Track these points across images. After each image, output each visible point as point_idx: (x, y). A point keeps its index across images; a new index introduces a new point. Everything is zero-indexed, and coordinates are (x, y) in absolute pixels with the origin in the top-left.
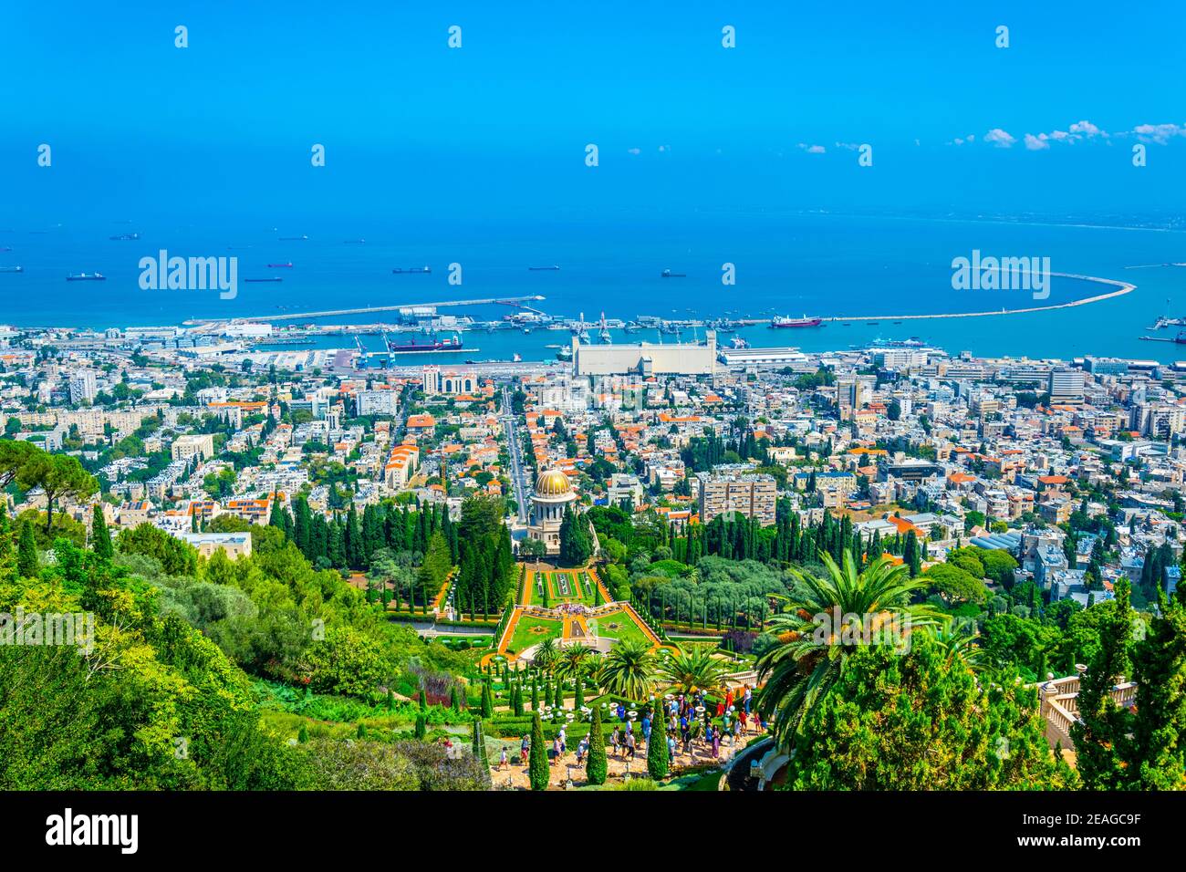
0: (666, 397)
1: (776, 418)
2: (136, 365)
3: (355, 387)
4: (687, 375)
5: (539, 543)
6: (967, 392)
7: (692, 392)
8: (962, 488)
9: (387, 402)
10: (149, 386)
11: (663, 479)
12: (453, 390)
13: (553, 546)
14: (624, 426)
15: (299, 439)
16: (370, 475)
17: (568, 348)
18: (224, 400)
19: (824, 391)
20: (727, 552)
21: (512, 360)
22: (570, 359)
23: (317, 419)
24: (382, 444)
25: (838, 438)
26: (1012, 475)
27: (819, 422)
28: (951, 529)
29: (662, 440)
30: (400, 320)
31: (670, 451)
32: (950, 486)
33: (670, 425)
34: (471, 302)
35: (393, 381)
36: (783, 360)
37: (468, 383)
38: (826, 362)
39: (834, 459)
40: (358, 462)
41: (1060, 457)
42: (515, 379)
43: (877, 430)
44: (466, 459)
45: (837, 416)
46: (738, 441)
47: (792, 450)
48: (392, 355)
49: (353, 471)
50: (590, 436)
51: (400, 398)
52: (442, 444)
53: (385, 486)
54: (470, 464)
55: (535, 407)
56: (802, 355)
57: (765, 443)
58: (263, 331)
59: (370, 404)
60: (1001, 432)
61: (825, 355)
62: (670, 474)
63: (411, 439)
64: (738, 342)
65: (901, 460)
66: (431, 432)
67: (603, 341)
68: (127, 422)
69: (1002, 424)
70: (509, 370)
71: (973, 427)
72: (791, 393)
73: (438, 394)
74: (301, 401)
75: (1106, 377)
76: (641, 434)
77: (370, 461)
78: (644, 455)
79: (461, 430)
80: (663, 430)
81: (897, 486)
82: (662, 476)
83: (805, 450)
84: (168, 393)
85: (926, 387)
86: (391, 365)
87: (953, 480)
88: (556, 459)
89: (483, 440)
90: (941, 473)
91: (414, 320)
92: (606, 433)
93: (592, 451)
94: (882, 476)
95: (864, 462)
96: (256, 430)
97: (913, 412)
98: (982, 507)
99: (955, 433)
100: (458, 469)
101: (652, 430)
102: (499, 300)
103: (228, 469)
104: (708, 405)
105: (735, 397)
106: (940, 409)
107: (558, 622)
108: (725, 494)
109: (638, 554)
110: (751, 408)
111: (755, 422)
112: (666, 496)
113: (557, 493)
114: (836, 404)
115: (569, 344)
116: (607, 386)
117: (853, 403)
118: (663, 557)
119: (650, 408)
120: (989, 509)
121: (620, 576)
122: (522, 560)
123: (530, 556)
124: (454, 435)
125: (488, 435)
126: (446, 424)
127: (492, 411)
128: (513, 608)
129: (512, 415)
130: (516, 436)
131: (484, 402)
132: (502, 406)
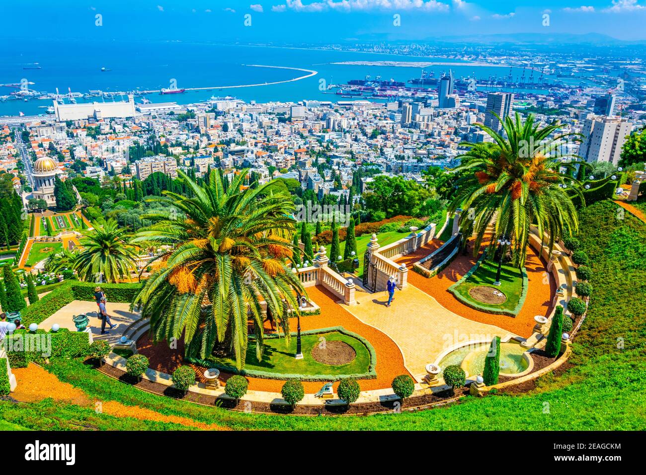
0: (111, 128)
1: (169, 135)
4: (121, 118)
5: (41, 201)
6: (257, 118)
7: (124, 126)
8: (263, 157)
11: (115, 167)
13: (51, 202)
14: (90, 144)
17: (52, 107)
19: (190, 121)
20: (158, 193)
21: (19, 115)
22: (54, 113)
25: (202, 141)
26: (283, 150)
27: (191, 135)
28: (263, 174)
31: (117, 154)
32: (257, 157)
33: (115, 141)
36: (169, 108)
38: (190, 109)
39: (201, 151)
41: (301, 142)
42: (22, 125)
43: (219, 137)
45: (199, 132)
46: (152, 146)
47: (180, 148)
50: (71, 150)
55: (36, 138)
56: (178, 106)
57: (166, 146)
60: (274, 134)
61: (189, 105)
62: (119, 164)
64: (145, 101)
65: (233, 147)
67: (72, 102)
69: (274, 130)
70: (18, 120)
71: (262, 132)
72: (175, 123)
75: (313, 109)
76: (100, 147)
78: (104, 157)
80: (111, 144)
81: (234, 159)
82: (114, 166)
83: (187, 148)
85: (238, 116)
87: (258, 154)
89: (6, 157)
90: (252, 152)
92: (80, 148)
93: (73, 158)
94: (226, 156)
95: (216, 150)
97: (234, 128)
98: (274, 164)
99: (254, 135)
101: (105, 145)
104: (134, 131)
105: (147, 127)
106: (246, 126)
107: (59, 243)
108: (150, 169)
109: (106, 199)
110: (156, 131)
111: (159, 137)
112: (118, 176)
113: (49, 170)
114: (198, 127)
115: (52, 105)
116: (77, 125)
117: (206, 125)
118: (121, 199)
119: (102, 134)
120: (277, 165)
121: (96, 212)
122: (32, 212)
123: (37, 209)
125: (9, 154)
127: (10, 142)
128: (26, 239)
129: (23, 143)
130: (26, 154)
131: (4, 138)
132: (16, 139)
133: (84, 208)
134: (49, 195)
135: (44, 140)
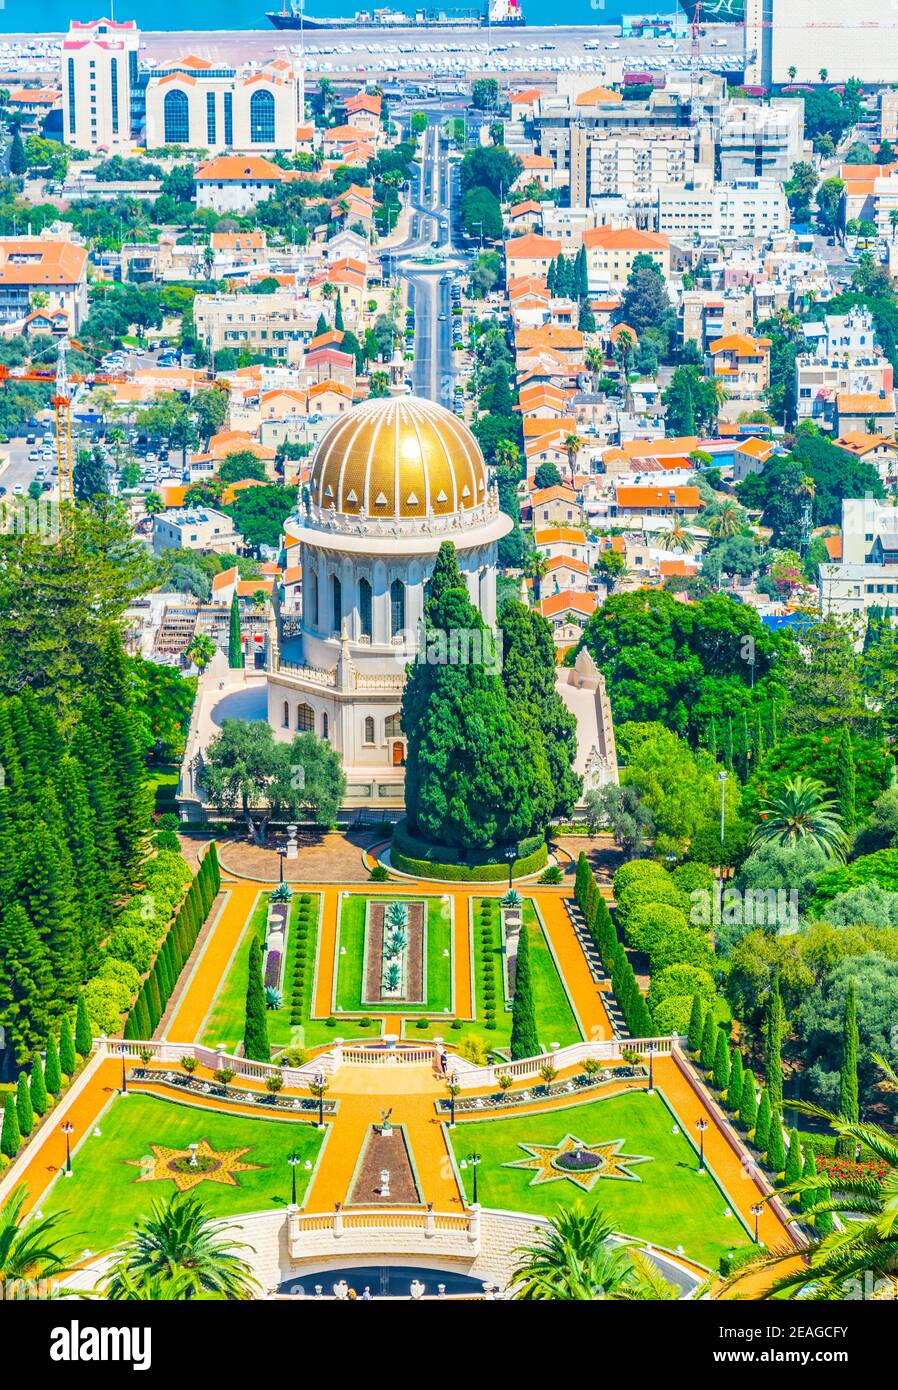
12: (197, 136)
13: (371, 772)
21: (482, 16)
22: (736, 13)
37: (263, 108)
42: (484, 96)
44: (208, 431)
50: (780, 344)
52: (117, 363)
54: (220, 449)
55: (551, 214)
66: (72, 310)
73: (126, 149)
79: (202, 304)
88: (615, 438)
89: (295, 349)
93: (783, 409)
100: (166, 476)
107: (299, 1129)
109: (787, 817)
113: (410, 510)
116: (891, 132)
121: (676, 919)
122: (220, 834)
123: (257, 816)
124: (172, 327)
125: (322, 328)
126: (148, 277)
127: (358, 230)
128: (85, 1052)
129: (448, 248)
130: (449, 340)
131: (327, 191)
132: (408, 211)
133: (609, 860)
134: (380, 713)
135: (604, 236)
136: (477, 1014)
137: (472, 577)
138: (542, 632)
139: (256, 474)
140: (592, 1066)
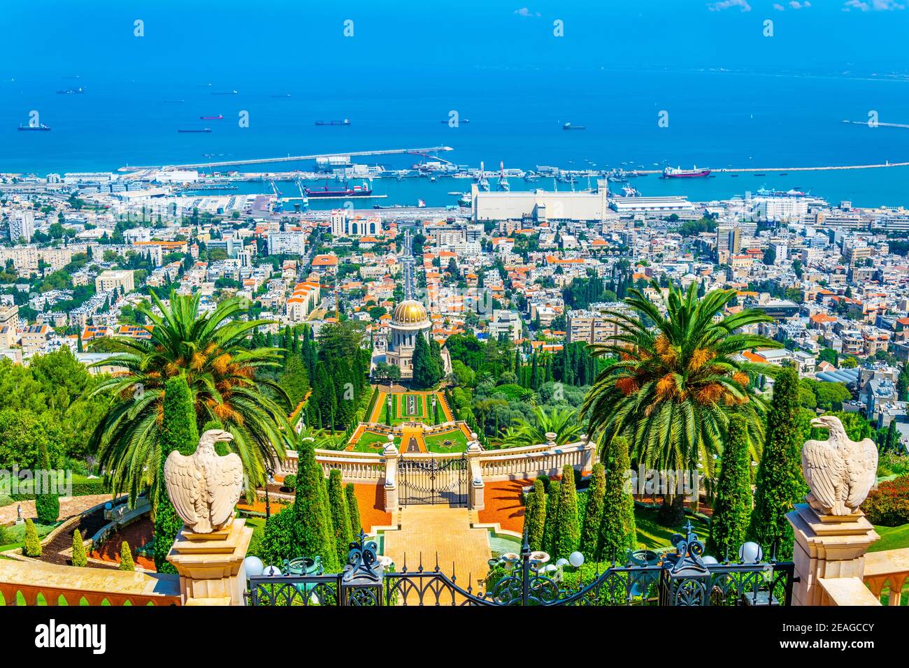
0: (556, 241)
1: (657, 261)
2: (73, 207)
3: (268, 228)
4: (577, 221)
5: (395, 367)
6: (842, 239)
7: (582, 236)
8: (823, 327)
9: (296, 242)
10: (82, 226)
11: (543, 316)
12: (359, 233)
13: (406, 371)
14: (514, 266)
15: (213, 276)
16: (274, 309)
17: (469, 195)
18: (148, 239)
19: (706, 237)
20: (569, 379)
21: (417, 206)
22: (469, 205)
23: (232, 257)
24: (288, 281)
25: (713, 280)
26: (872, 316)
27: (697, 265)
28: (802, 365)
29: (548, 281)
30: (316, 168)
31: (553, 290)
32: (811, 326)
33: (556, 266)
34: (383, 152)
35: (304, 224)
36: (671, 208)
37: (373, 226)
38: (711, 211)
40: (263, 296)
42: (418, 223)
43: (751, 274)
44: (364, 295)
45: (716, 261)
46: (618, 281)
48: (306, 200)
49: (259, 305)
50: (480, 276)
51: (309, 239)
52: (344, 281)
53: (285, 319)
54: (366, 299)
55: (432, 249)
56: (688, 203)
57: (642, 283)
58: (189, 177)
59: (280, 244)
60: (870, 277)
61: (711, 203)
62: (549, 311)
63: (315, 276)
64: (629, 191)
65: (765, 300)
66: (335, 270)
67: (502, 188)
68: (58, 258)
69: (872, 269)
70: (412, 214)
71: (843, 272)
72: (674, 238)
73: (345, 236)
74: (217, 241)
76: (528, 274)
77: (275, 295)
78: (528, 294)
79: (362, 269)
80: (549, 271)
81: (760, 325)
82: (541, 312)
84: (98, 233)
85: (803, 234)
86: (304, 209)
87: (815, 320)
88: (446, 296)
89: (381, 278)
90: (805, 313)
91: (329, 169)
92: (495, 273)
93: (481, 289)
96: (174, 268)
97: (789, 258)
98: (837, 345)
99: (825, 277)
100: (356, 305)
101: (538, 271)
102: (410, 151)
103: (145, 302)
104: (595, 248)
105: (621, 242)
106: (814, 255)
108: (589, 329)
109: (484, 379)
110: (634, 252)
111: (636, 265)
112: (544, 331)
113: (412, 321)
114: (716, 249)
115: (470, 191)
116: (502, 230)
117: (731, 248)
118: (508, 382)
119: (539, 251)
120: (844, 347)
121: (464, 398)
122: (378, 383)
123: (385, 379)
124: (355, 273)
125: (386, 273)
126: (349, 263)
127: (393, 252)
128: (357, 425)
129: (411, 256)
130: (412, 275)
131: (386, 244)
132: (403, 248)
133: (450, 387)
134: (407, 360)
135: (443, 254)
136: (427, 417)
137: (424, 334)
138: (438, 344)
139: (374, 305)
140: (450, 426)
